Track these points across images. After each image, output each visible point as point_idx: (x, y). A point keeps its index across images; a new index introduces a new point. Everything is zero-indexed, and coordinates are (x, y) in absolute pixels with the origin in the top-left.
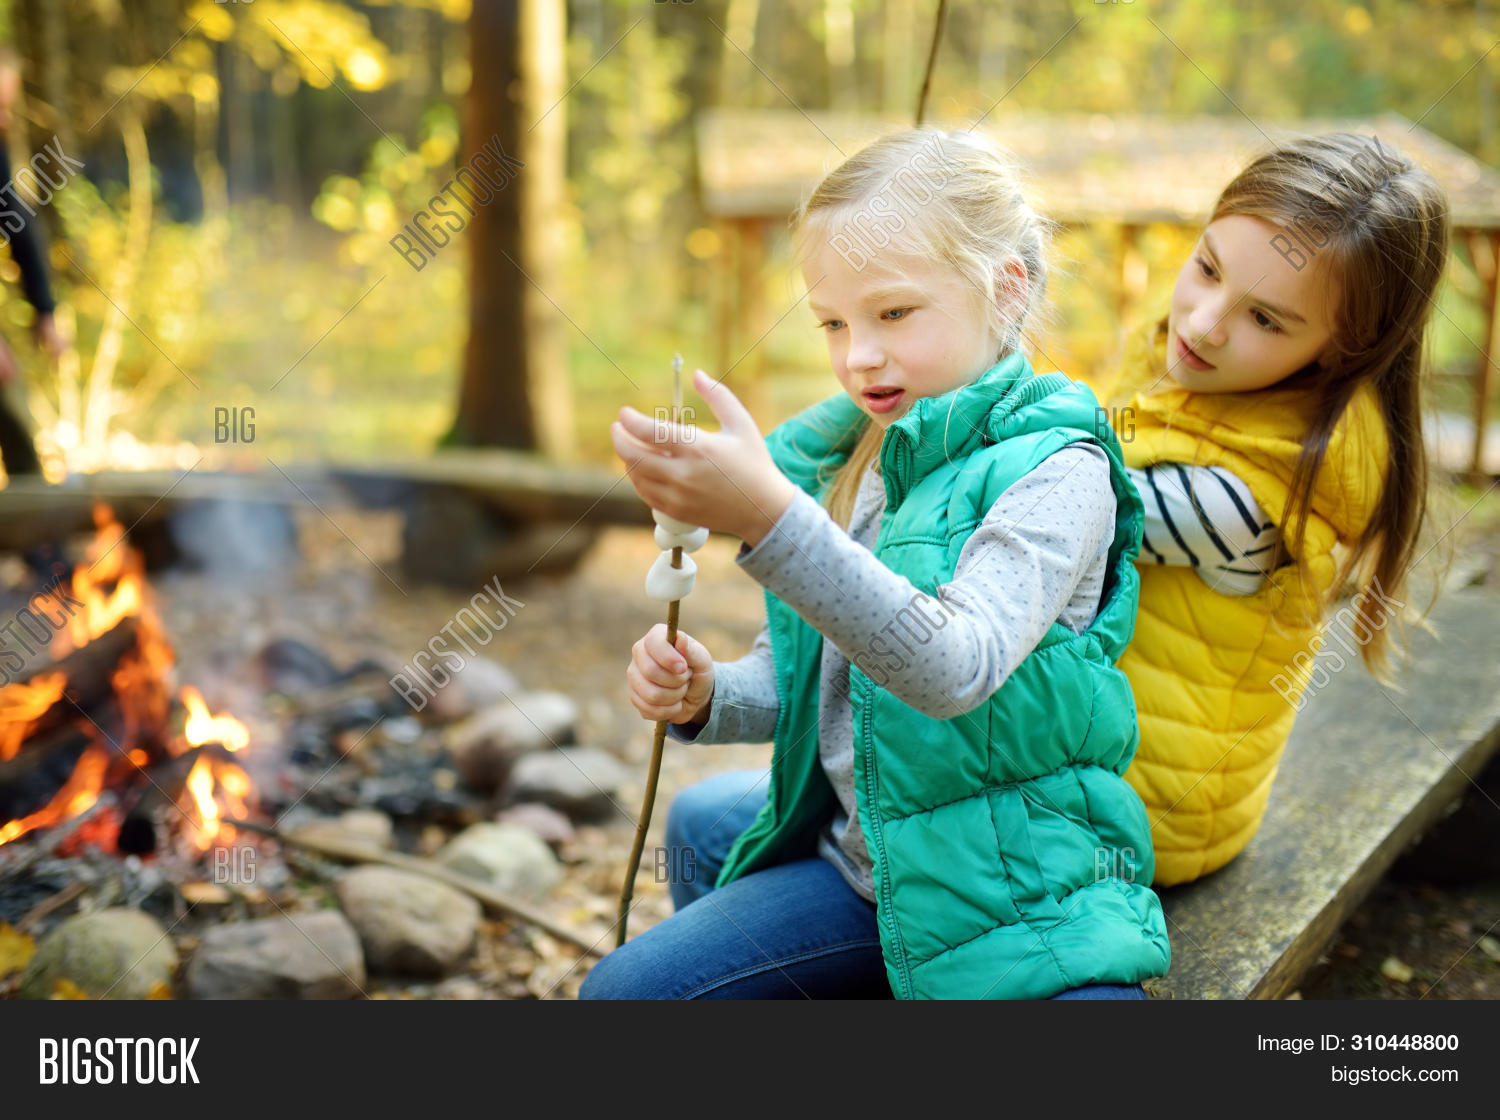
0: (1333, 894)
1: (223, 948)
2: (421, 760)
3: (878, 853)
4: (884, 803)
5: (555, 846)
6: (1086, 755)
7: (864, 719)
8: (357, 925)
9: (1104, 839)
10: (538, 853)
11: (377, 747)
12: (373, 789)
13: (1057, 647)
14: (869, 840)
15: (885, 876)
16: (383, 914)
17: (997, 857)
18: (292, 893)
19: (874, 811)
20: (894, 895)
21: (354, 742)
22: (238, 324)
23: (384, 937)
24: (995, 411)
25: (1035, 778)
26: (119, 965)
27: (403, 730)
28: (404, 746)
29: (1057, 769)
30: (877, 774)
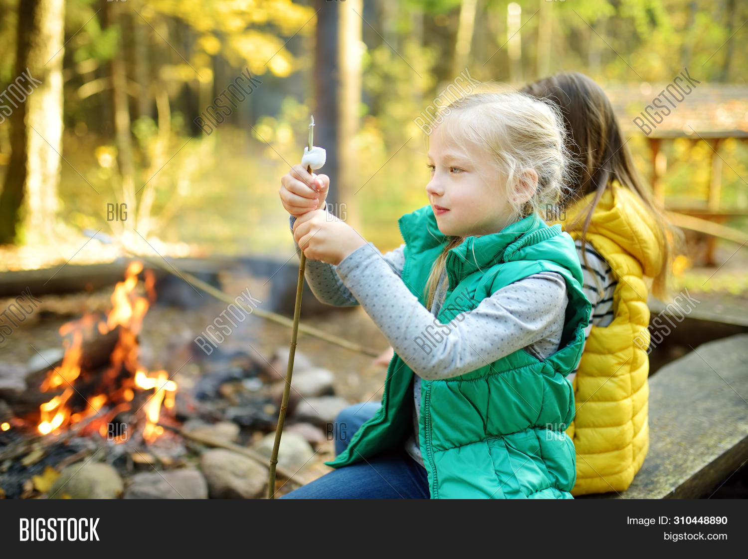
0: (673, 489)
1: (140, 484)
2: (260, 399)
3: (431, 467)
4: (435, 442)
5: (313, 445)
6: (540, 423)
7: (426, 398)
8: (207, 477)
9: (548, 467)
10: (304, 447)
11: (239, 392)
12: (233, 412)
13: (525, 368)
14: (426, 461)
15: (435, 479)
16: (219, 473)
17: (494, 472)
18: (184, 461)
19: (429, 447)
20: (439, 488)
21: (228, 390)
22: (216, 187)
23: (219, 484)
24: (509, 249)
25: (513, 433)
26: (91, 489)
27: (253, 385)
28: (252, 392)
29: (525, 429)
30: (431, 427)
